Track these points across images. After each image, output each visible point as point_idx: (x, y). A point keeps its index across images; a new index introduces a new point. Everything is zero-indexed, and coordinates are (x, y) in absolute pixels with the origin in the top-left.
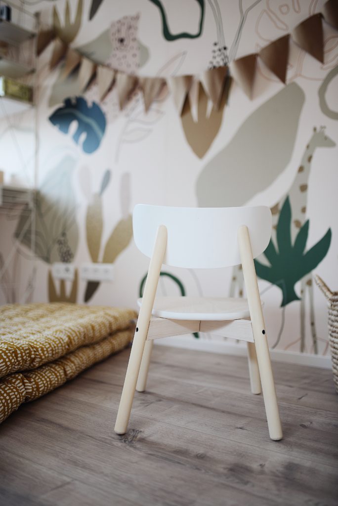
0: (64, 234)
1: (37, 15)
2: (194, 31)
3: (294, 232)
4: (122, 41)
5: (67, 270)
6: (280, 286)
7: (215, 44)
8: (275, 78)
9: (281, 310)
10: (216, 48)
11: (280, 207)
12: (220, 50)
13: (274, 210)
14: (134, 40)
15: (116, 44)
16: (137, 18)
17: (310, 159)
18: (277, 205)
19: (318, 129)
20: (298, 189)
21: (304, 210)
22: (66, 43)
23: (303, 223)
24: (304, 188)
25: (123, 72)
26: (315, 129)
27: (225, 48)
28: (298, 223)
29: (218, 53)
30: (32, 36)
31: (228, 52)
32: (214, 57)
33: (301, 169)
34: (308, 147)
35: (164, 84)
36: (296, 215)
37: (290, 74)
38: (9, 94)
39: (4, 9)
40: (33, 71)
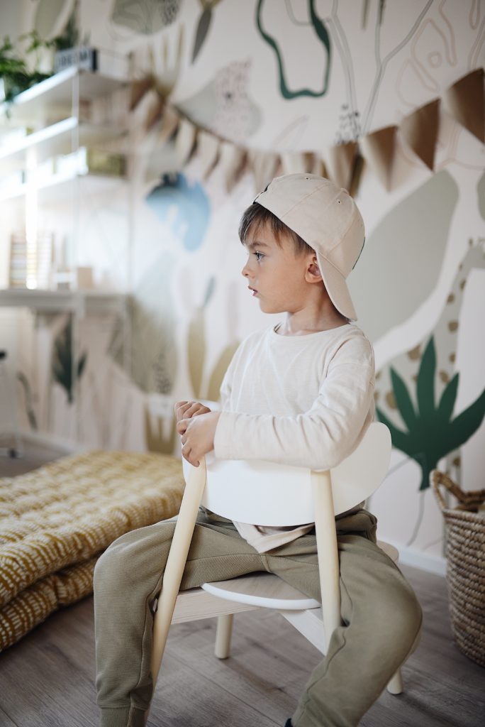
0: (162, 356)
1: (131, 56)
2: (317, 87)
3: (439, 388)
4: (229, 96)
5: (165, 406)
6: (419, 461)
7: (345, 107)
8: (419, 163)
9: (419, 495)
10: (345, 113)
11: (423, 349)
12: (350, 117)
13: (412, 354)
14: (245, 96)
15: (223, 101)
16: (247, 65)
17: (463, 285)
18: (417, 348)
19: (475, 242)
20: (445, 328)
21: (452, 358)
22: (163, 96)
23: (451, 376)
24: (453, 326)
25: (229, 142)
26: (471, 242)
27: (357, 114)
28: (444, 376)
29: (347, 120)
30: (124, 85)
31: (360, 120)
32: (343, 127)
33: (451, 299)
34: (461, 267)
35: (279, 162)
36: (442, 364)
37: (440, 157)
38: (94, 170)
39: (88, 52)
40: (125, 134)
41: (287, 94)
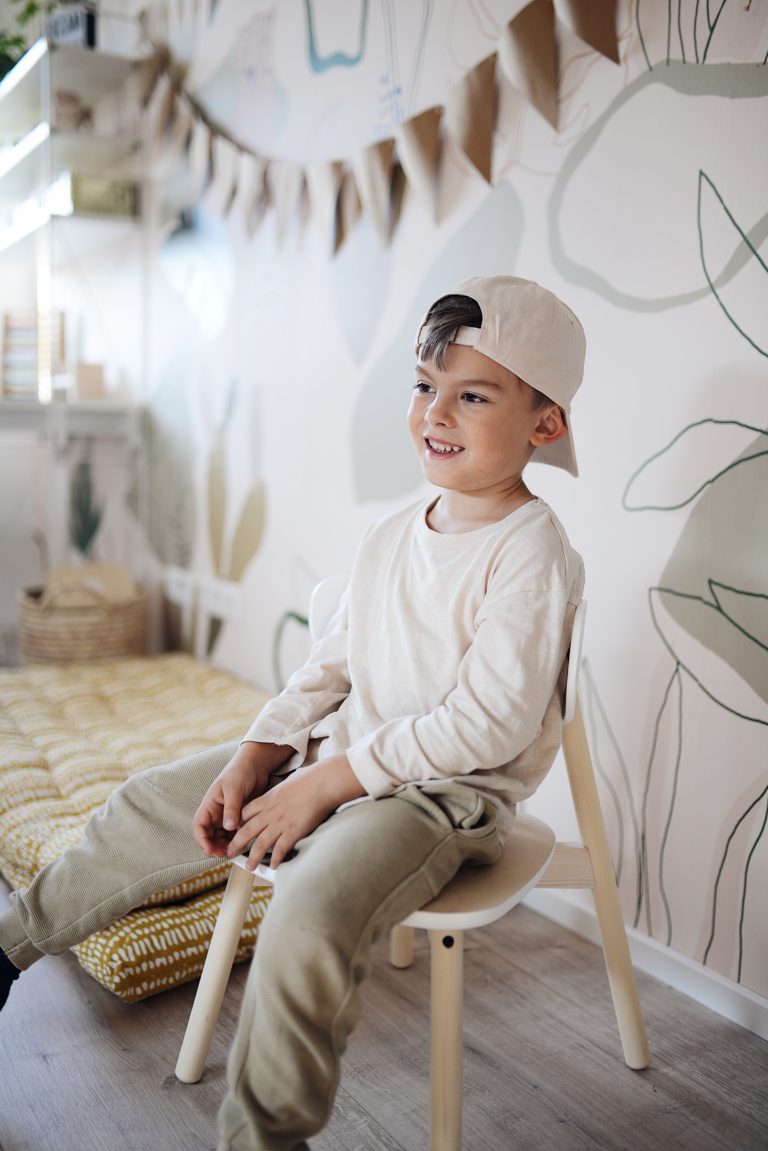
0: (181, 507)
1: (143, 17)
2: (351, 50)
4: (250, 72)
7: (385, 80)
8: (472, 169)
10: (385, 90)
12: (391, 95)
14: (269, 71)
15: (243, 81)
16: (271, 17)
22: (177, 82)
25: (249, 151)
27: (399, 91)
29: (388, 102)
31: (401, 100)
32: (382, 114)
37: (501, 158)
38: (84, 207)
39: (79, 15)
40: (136, 147)
41: (317, 63)
